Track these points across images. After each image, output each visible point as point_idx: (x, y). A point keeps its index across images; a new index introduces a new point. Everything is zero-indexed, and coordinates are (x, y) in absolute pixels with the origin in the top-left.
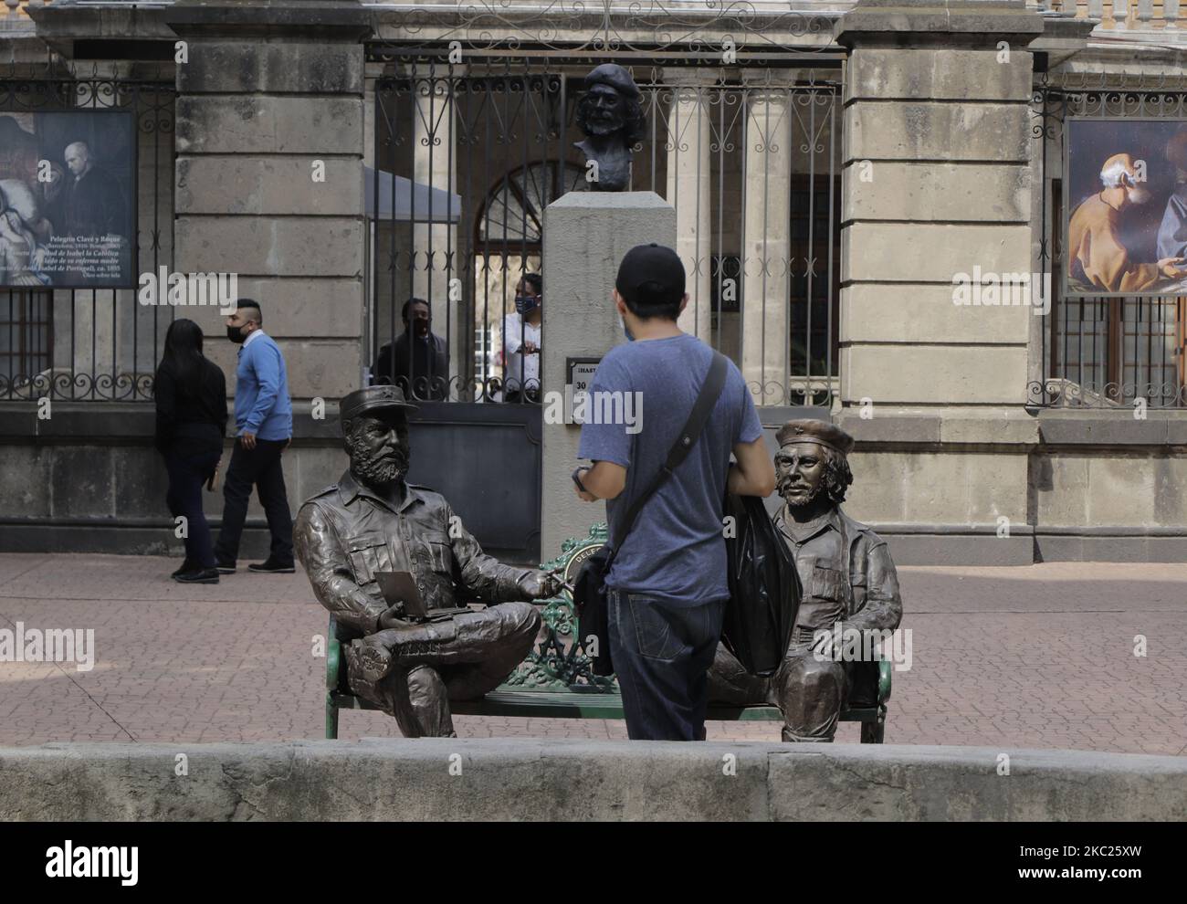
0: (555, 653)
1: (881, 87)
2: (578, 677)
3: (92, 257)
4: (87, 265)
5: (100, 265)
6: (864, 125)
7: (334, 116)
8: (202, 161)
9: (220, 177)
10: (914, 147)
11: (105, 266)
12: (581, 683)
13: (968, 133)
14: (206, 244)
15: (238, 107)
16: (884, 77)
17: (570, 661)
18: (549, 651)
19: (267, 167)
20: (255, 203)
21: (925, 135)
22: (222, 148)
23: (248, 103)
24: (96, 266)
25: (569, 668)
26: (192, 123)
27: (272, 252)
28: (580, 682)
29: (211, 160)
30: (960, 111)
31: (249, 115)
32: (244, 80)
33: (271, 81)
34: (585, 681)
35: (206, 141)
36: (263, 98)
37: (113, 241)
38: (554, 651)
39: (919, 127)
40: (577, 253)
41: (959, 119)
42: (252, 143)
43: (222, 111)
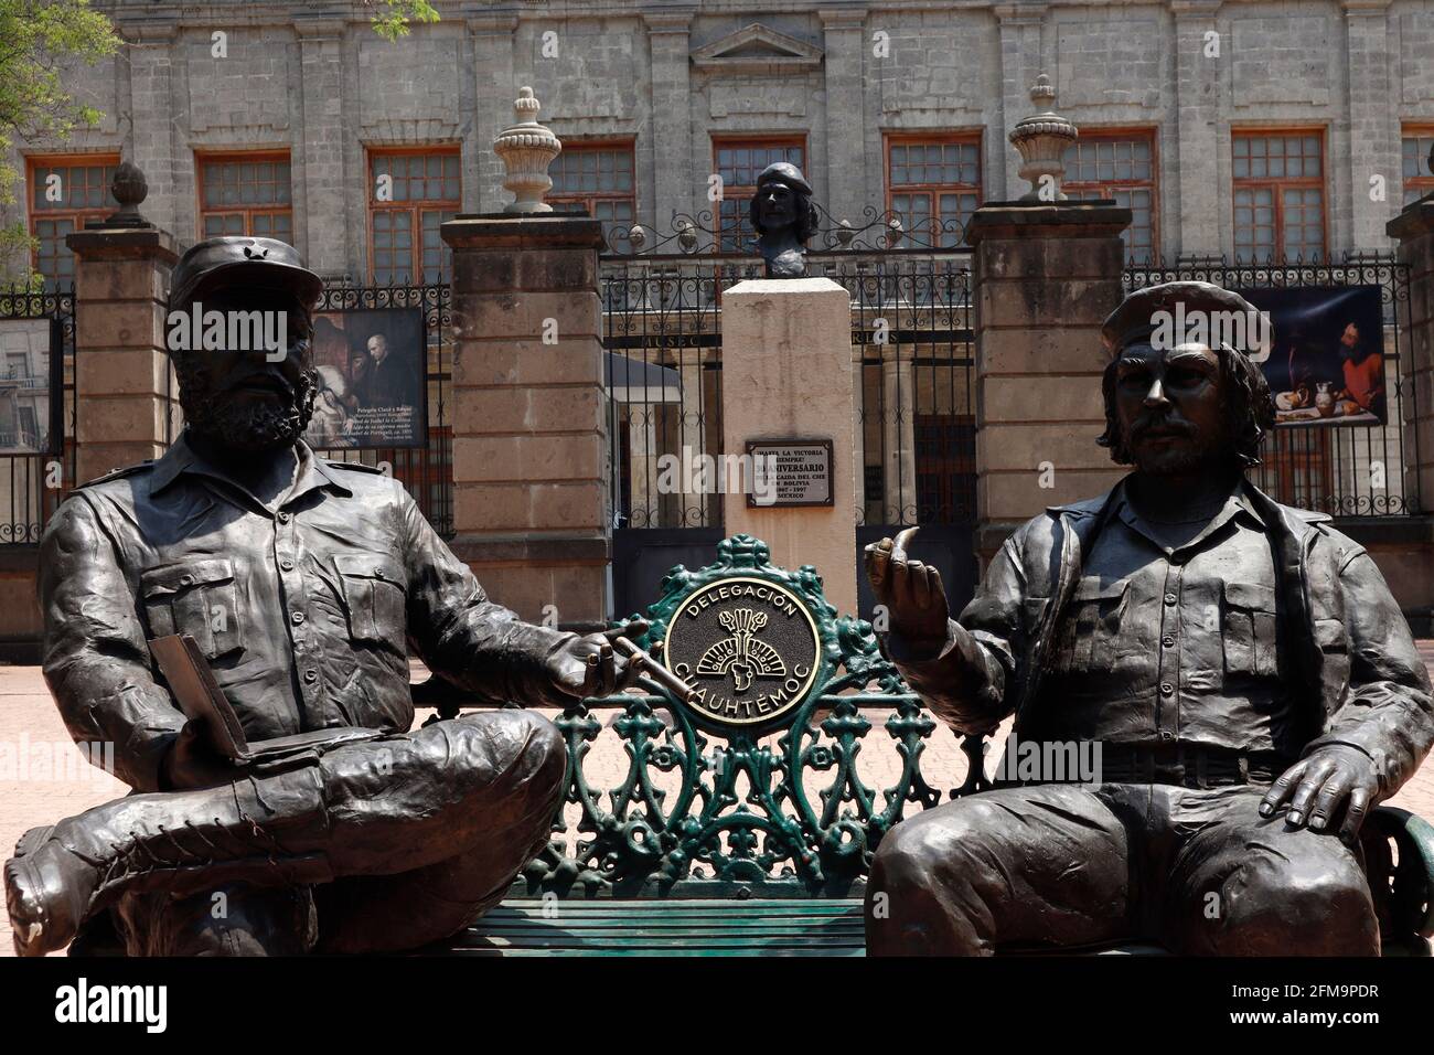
0: (645, 812)
1: (1005, 268)
2: (695, 863)
3: (390, 423)
4: (386, 430)
5: (396, 429)
6: (992, 300)
7: (574, 305)
8: (472, 345)
9: (486, 356)
10: (1032, 315)
11: (401, 430)
12: (700, 877)
13: (1075, 302)
14: (476, 409)
15: (499, 302)
16: (1006, 261)
17: (675, 827)
18: (632, 806)
19: (523, 347)
20: (514, 375)
21: (1042, 307)
22: (487, 333)
23: (507, 298)
24: (393, 430)
25: (673, 845)
26: (464, 315)
27: (528, 414)
28: (698, 872)
29: (479, 344)
30: (1068, 286)
31: (507, 308)
32: (503, 280)
33: (524, 279)
34: (709, 872)
35: (475, 328)
36: (519, 294)
37: (406, 410)
38: (642, 807)
39: (1037, 300)
40: (752, 338)
41: (1067, 292)
42: (510, 328)
43: (486, 305)
